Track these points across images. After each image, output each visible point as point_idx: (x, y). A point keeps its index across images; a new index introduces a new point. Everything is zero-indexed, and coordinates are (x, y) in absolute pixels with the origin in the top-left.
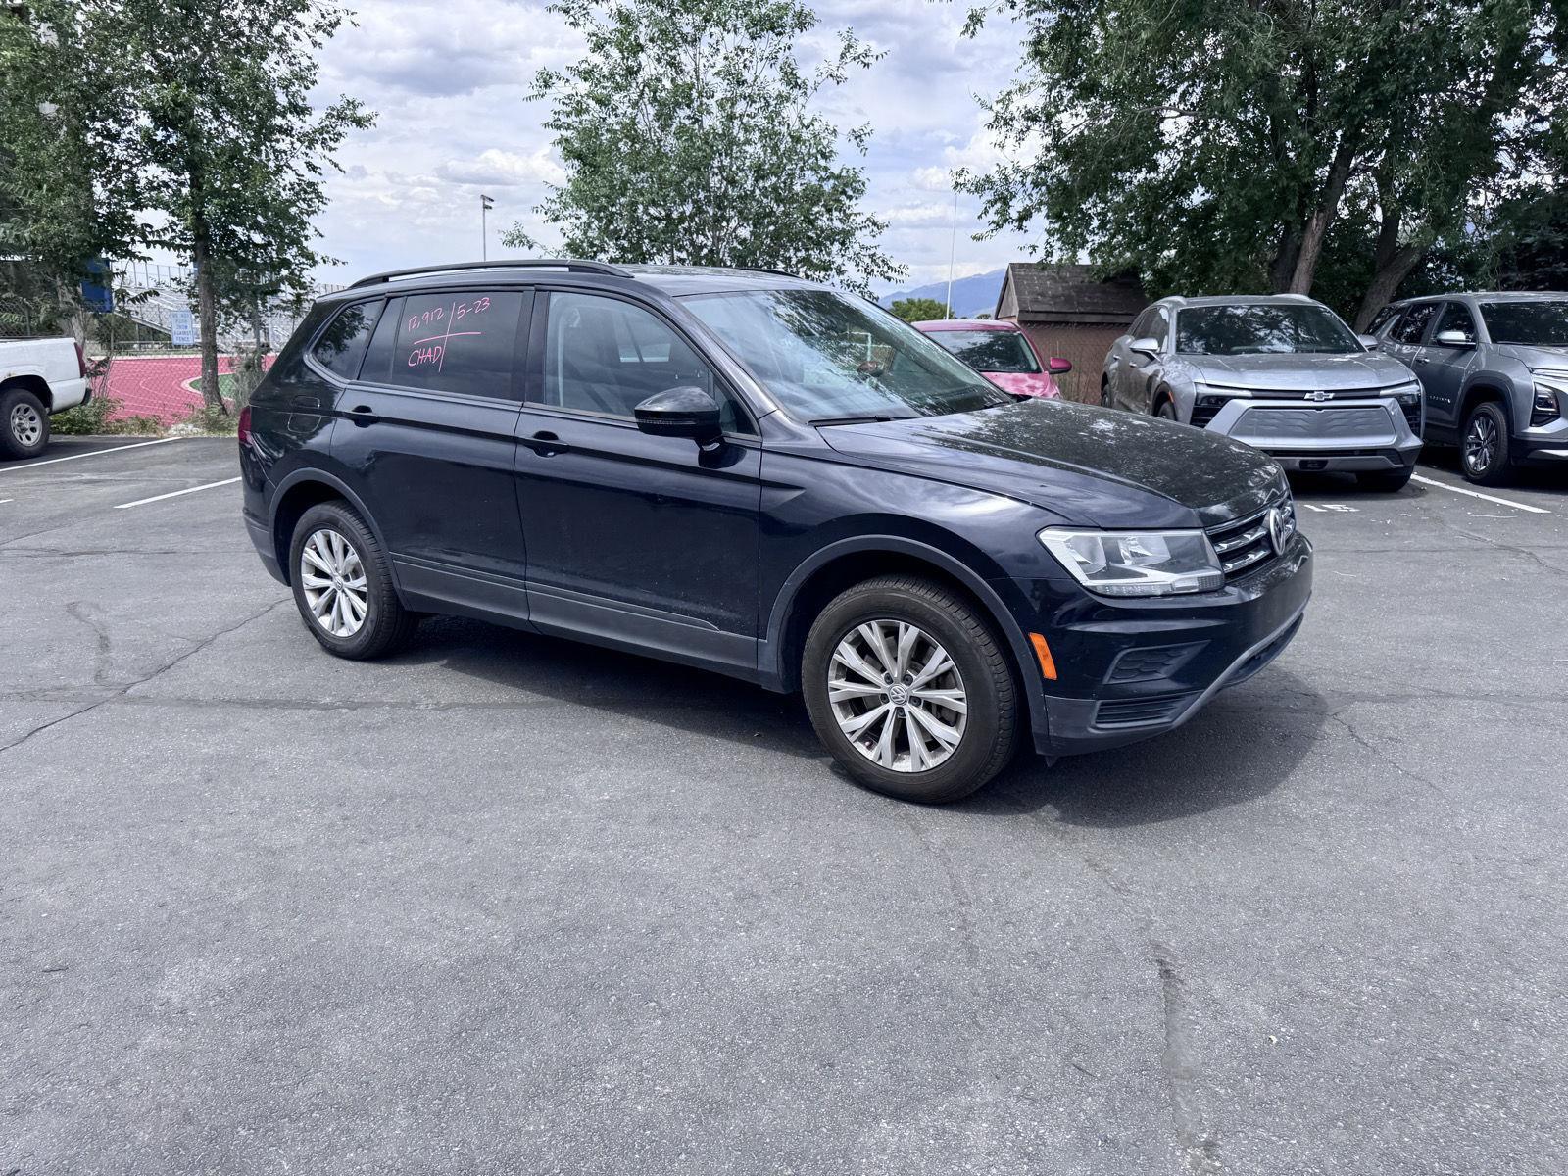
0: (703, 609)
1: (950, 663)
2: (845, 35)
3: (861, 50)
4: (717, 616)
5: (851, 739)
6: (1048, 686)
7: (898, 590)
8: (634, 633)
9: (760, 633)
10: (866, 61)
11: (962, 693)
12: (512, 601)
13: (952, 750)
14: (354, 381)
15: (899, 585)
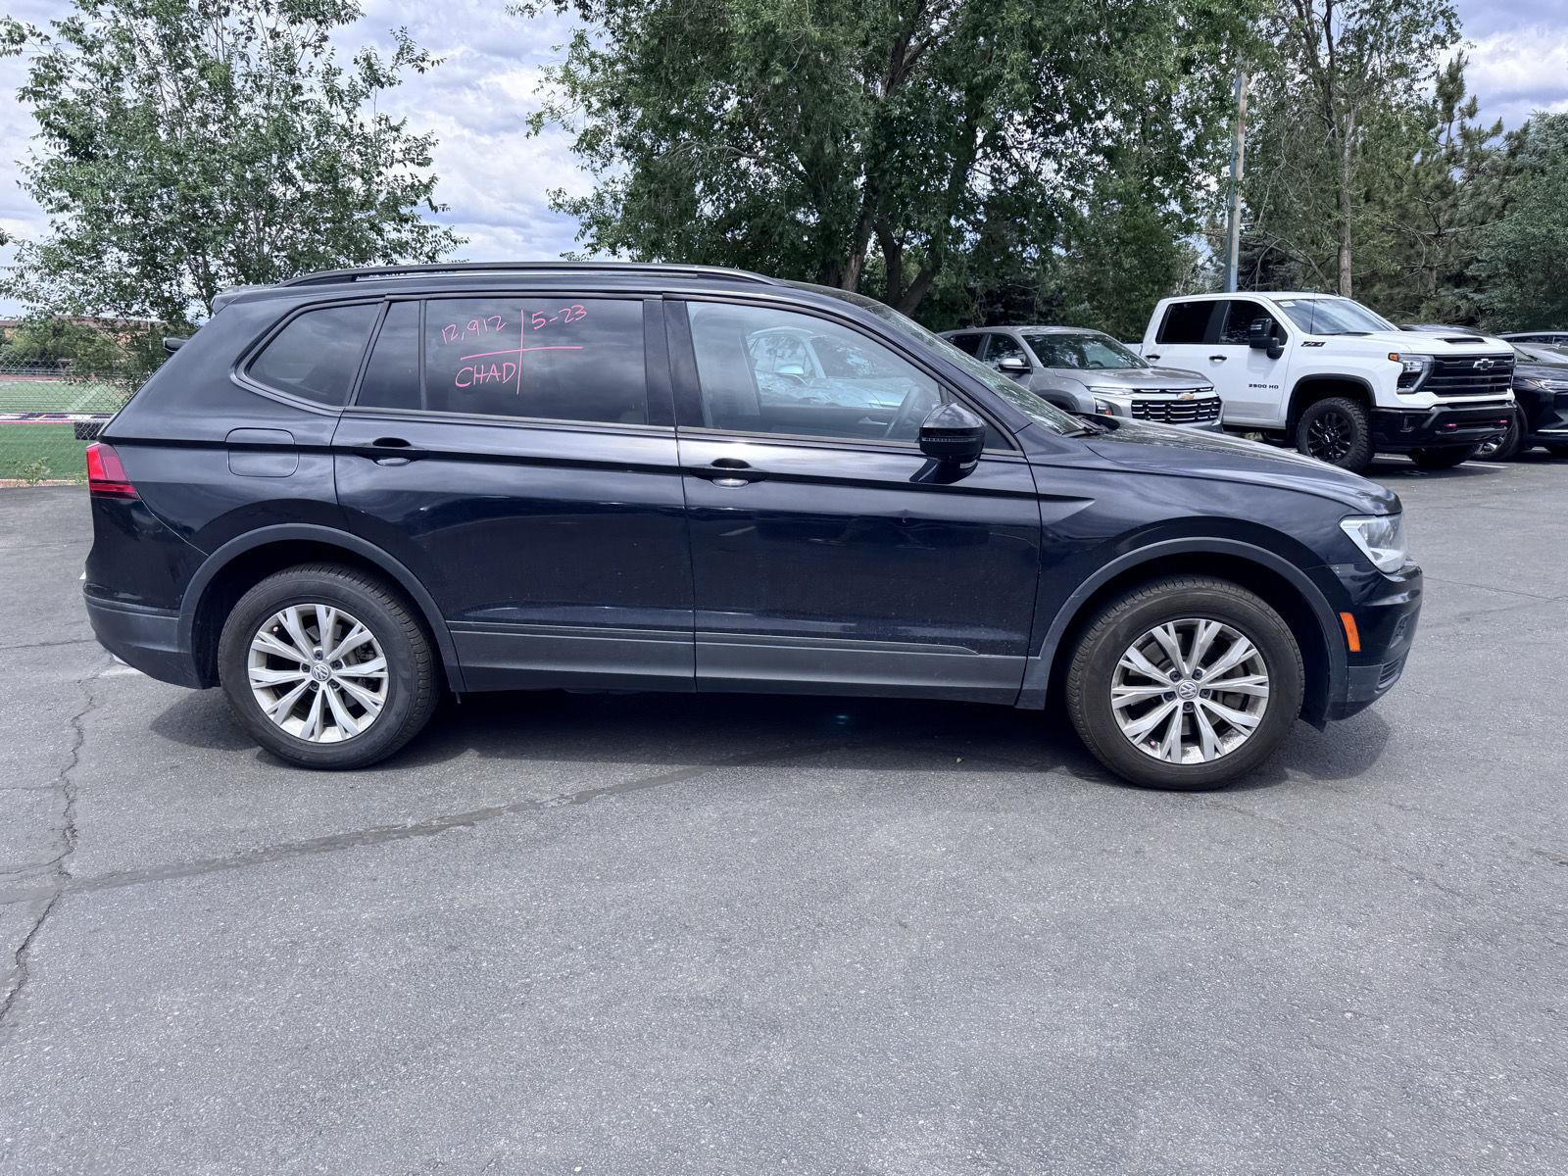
0: (959, 634)
1: (1254, 651)
2: (399, 34)
3: (418, 52)
4: (977, 641)
5: (1135, 742)
6: (1354, 658)
7: (1200, 589)
8: (859, 672)
9: (1030, 648)
10: (423, 64)
11: (1264, 678)
12: (670, 657)
13: (1249, 733)
14: (351, 407)
15: (1199, 584)
